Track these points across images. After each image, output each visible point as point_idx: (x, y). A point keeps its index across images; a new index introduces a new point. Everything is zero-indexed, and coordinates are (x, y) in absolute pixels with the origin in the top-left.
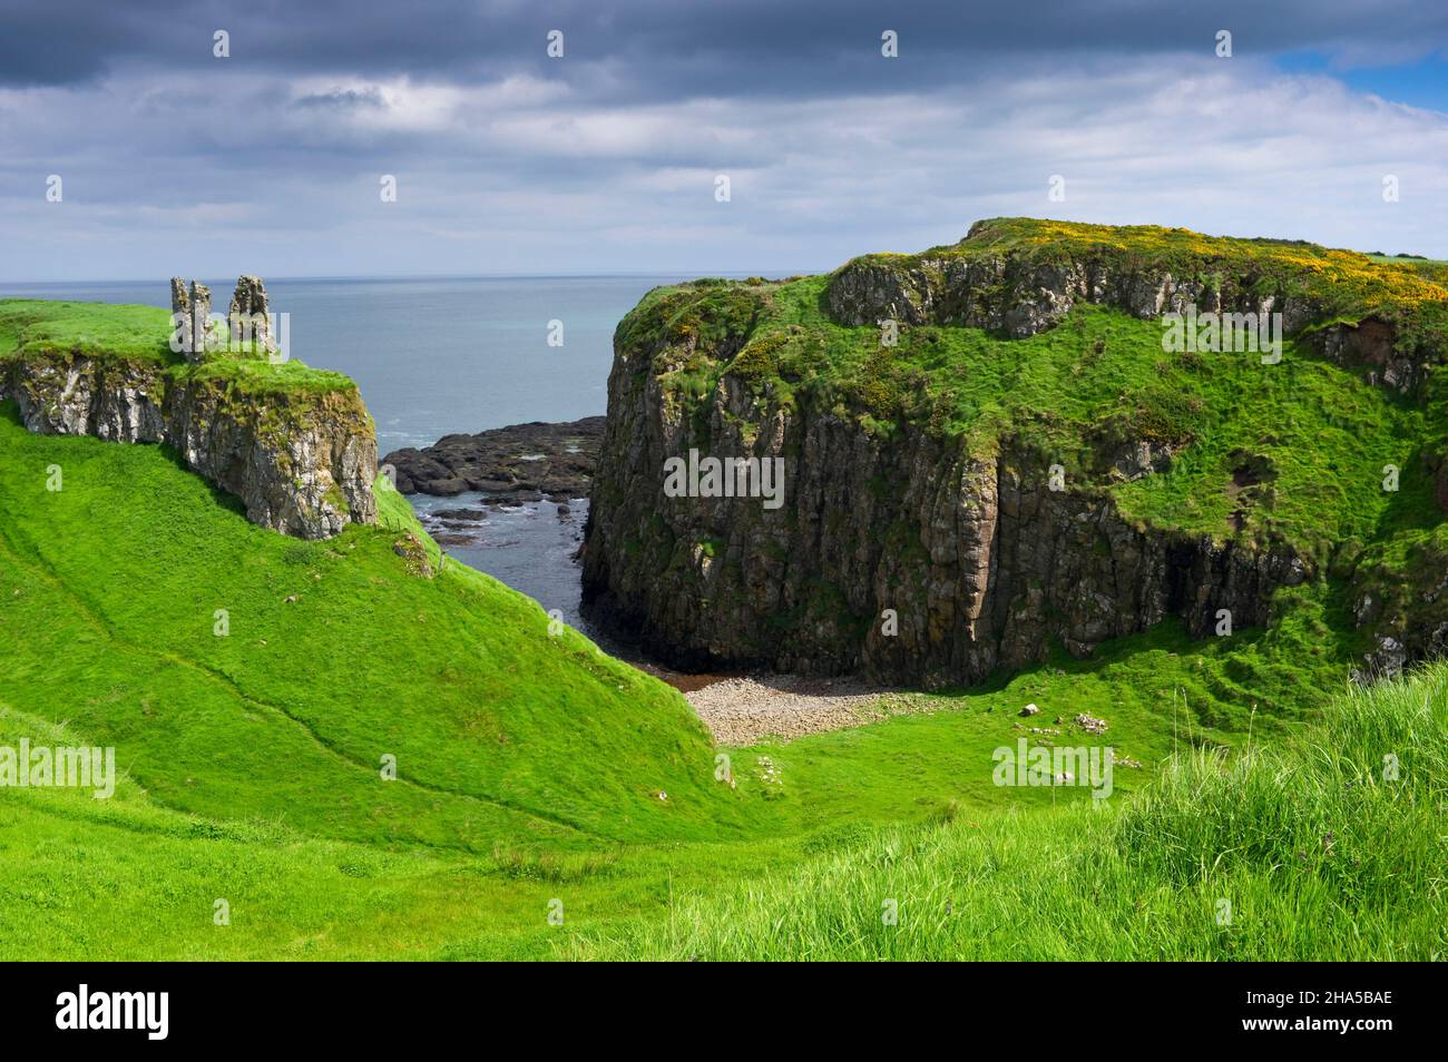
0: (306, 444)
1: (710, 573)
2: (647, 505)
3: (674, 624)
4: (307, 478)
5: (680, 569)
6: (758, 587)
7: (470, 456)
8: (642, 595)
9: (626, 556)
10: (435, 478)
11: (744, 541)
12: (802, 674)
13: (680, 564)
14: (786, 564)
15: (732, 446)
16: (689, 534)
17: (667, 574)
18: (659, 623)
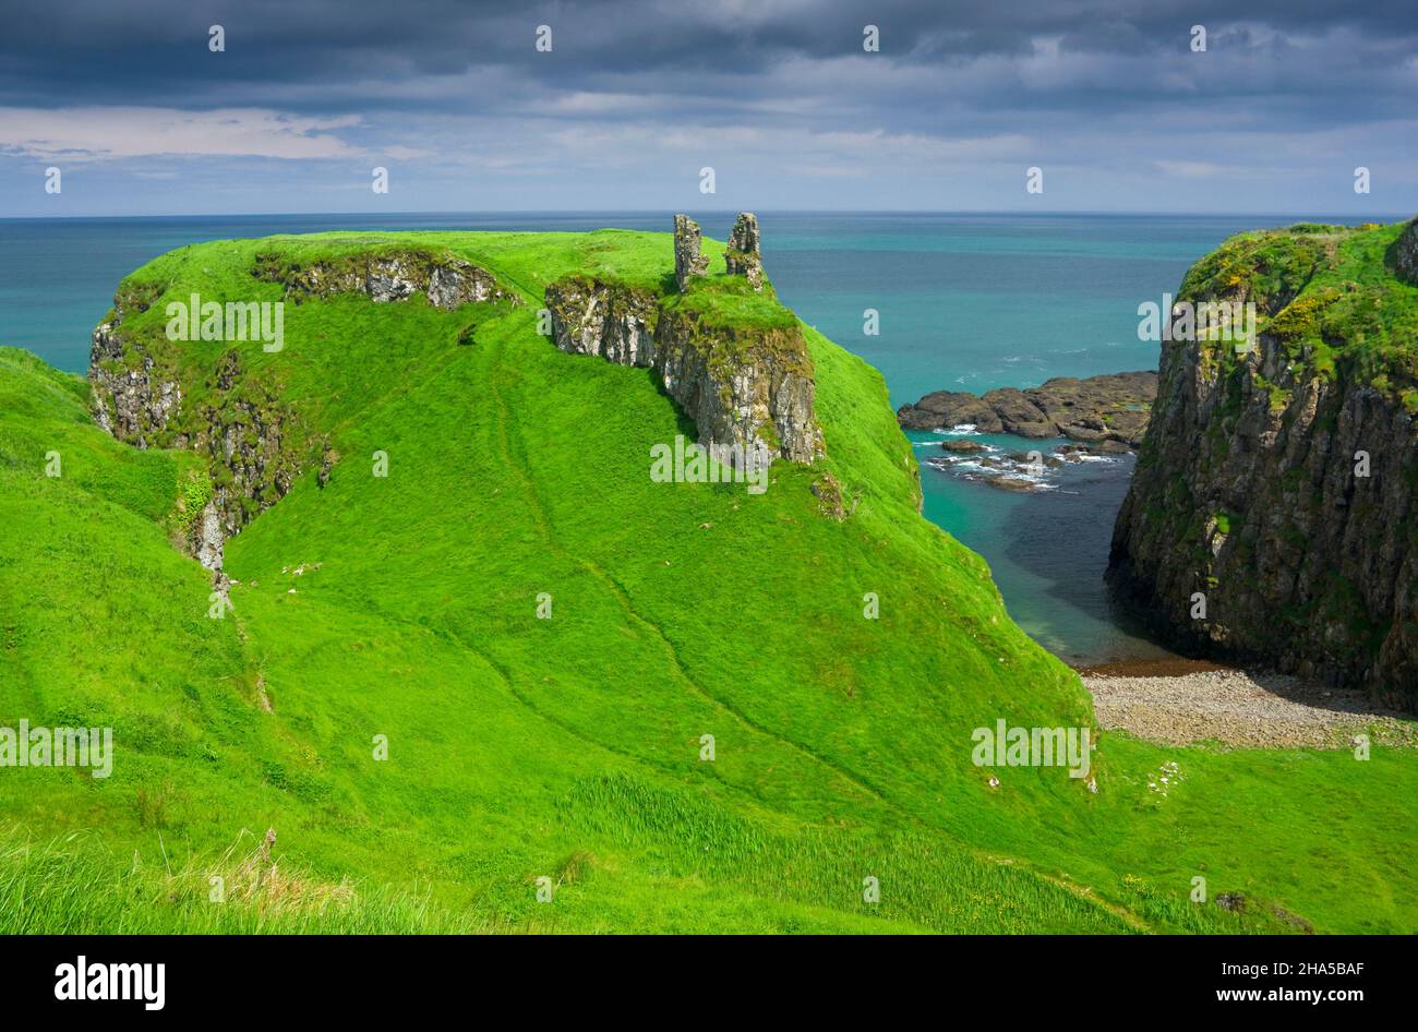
0: (746, 379)
1: (1221, 551)
2: (1176, 470)
3: (1179, 602)
4: (744, 411)
5: (1192, 543)
6: (1271, 573)
7: (1068, 400)
8: (1153, 566)
9: (1147, 522)
10: (1026, 420)
11: (1261, 523)
12: (1304, 678)
13: (1192, 538)
14: (1304, 552)
15: (1260, 414)
16: (1206, 505)
17: (1179, 547)
18: (1166, 599)
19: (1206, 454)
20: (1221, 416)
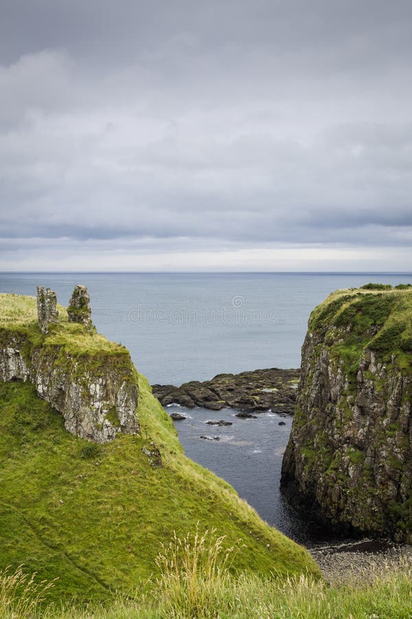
0: (98, 385)
1: (354, 474)
2: (320, 427)
3: (331, 505)
4: (97, 404)
6: (384, 485)
7: (231, 388)
8: (312, 484)
9: (305, 458)
11: (376, 455)
13: (335, 466)
14: (402, 472)
15: (370, 393)
16: (342, 447)
17: (328, 472)
18: (323, 503)
19: (339, 418)
20: (345, 396)
